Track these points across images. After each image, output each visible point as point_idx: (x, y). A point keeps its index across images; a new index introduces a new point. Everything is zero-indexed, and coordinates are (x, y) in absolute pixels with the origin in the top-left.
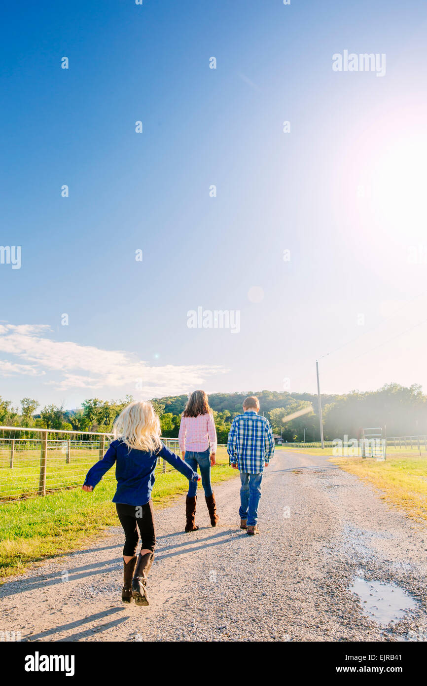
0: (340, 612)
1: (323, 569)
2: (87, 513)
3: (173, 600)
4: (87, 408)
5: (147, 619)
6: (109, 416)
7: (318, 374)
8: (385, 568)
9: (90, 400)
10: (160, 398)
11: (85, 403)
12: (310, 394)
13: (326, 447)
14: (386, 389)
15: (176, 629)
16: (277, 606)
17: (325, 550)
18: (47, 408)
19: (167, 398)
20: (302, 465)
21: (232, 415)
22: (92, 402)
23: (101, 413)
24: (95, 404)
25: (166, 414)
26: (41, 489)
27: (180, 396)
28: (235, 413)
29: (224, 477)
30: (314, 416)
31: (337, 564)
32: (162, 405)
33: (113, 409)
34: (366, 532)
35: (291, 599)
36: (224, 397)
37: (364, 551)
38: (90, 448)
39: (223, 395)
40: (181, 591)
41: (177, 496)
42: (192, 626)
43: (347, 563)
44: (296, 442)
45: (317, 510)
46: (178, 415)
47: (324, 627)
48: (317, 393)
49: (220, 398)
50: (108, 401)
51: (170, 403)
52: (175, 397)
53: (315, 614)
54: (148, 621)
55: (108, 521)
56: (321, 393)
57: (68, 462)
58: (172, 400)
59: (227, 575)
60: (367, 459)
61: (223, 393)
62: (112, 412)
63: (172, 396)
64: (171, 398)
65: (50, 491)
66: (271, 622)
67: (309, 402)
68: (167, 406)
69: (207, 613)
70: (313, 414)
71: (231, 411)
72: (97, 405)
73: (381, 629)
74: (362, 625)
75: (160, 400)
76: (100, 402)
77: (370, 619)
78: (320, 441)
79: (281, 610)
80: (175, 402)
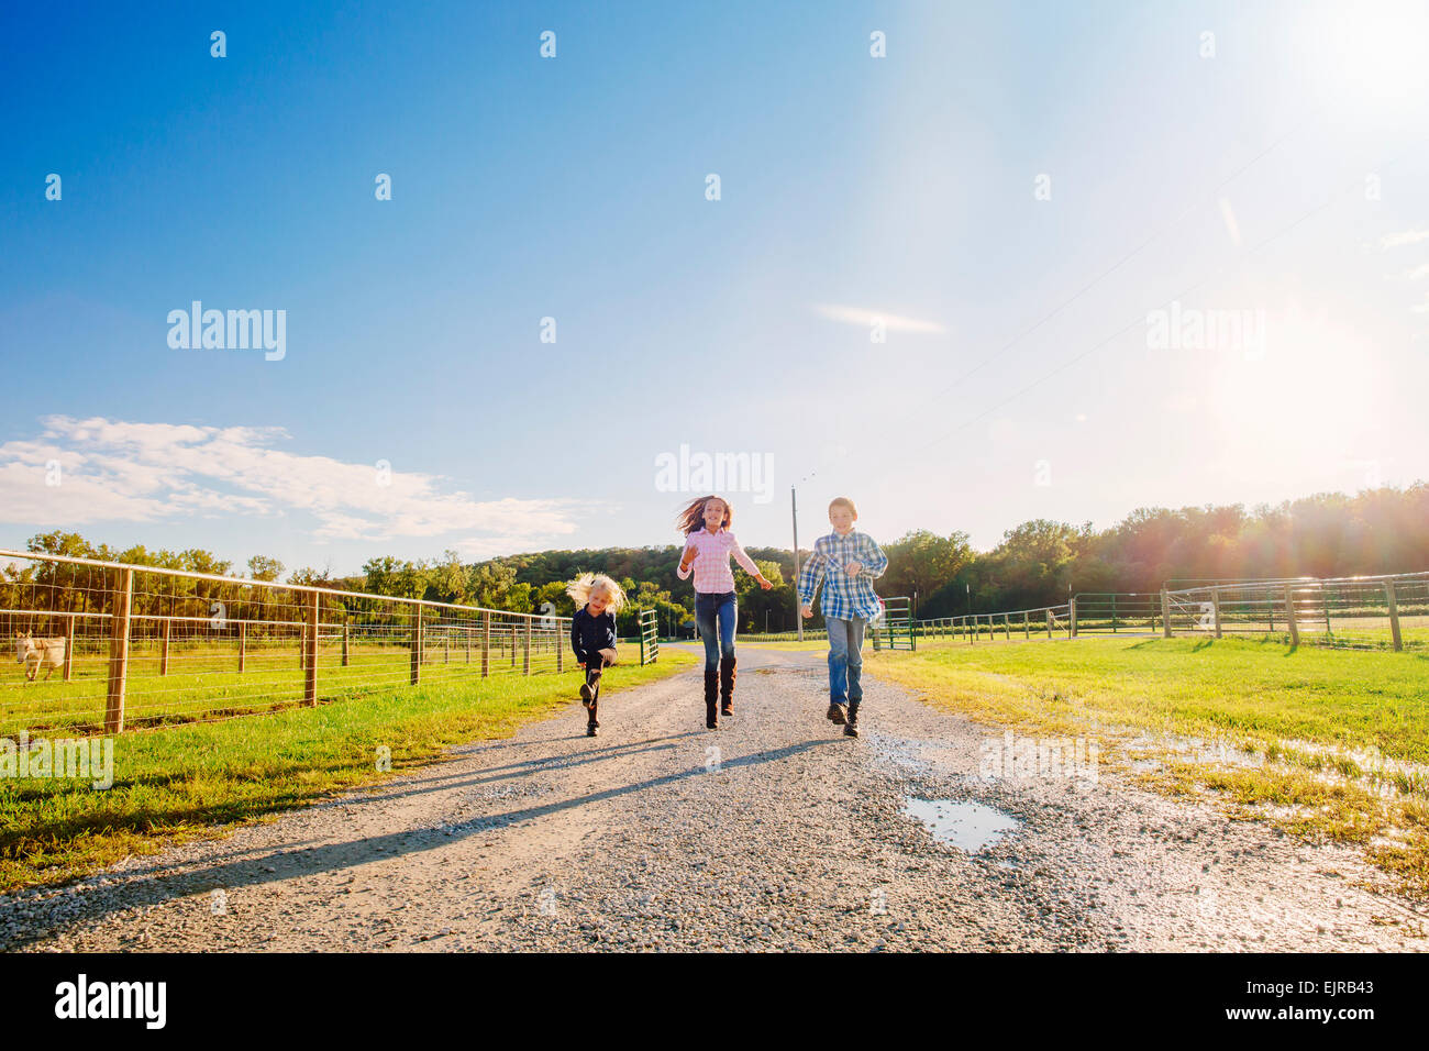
0: (897, 839)
1: (850, 789)
2: (404, 727)
3: (599, 834)
4: (372, 574)
5: (557, 859)
6: (413, 589)
7: (794, 510)
8: (953, 783)
9: (379, 560)
10: (508, 556)
11: (370, 565)
12: (776, 550)
13: (805, 639)
14: (908, 540)
15: (616, 870)
16: (787, 835)
17: (844, 765)
18: (299, 574)
19: (520, 556)
20: (771, 663)
21: (638, 586)
22: (381, 563)
23: (398, 583)
24: (388, 568)
25: (519, 586)
26: (309, 695)
27: (544, 554)
28: (644, 583)
29: (635, 680)
30: (784, 588)
31: (872, 782)
32: (510, 569)
33: (421, 576)
34: (908, 741)
35: (807, 826)
36: (624, 555)
37: (911, 764)
38: (381, 644)
39: (621, 550)
40: (608, 823)
41: (559, 705)
42: (644, 865)
43: (889, 780)
44: (751, 633)
45: (816, 717)
46: (541, 587)
47: (875, 857)
48: (792, 550)
49: (617, 557)
50: (412, 561)
51: (526, 565)
52: (534, 555)
53: (854, 842)
54: (562, 862)
55: (447, 737)
56: (799, 548)
57: (344, 663)
58: (528, 560)
59: (685, 800)
60: (882, 651)
61: (623, 548)
62: (419, 581)
63: (528, 552)
64: (527, 556)
65: (324, 700)
66: (783, 855)
67: (775, 563)
68: (521, 571)
69: (665, 848)
70: (782, 584)
71: (635, 580)
72: (392, 570)
73: (969, 856)
74: (937, 851)
75: (507, 559)
76: (398, 564)
77: (947, 845)
78: (797, 629)
79: (794, 839)
80: (535, 564)
